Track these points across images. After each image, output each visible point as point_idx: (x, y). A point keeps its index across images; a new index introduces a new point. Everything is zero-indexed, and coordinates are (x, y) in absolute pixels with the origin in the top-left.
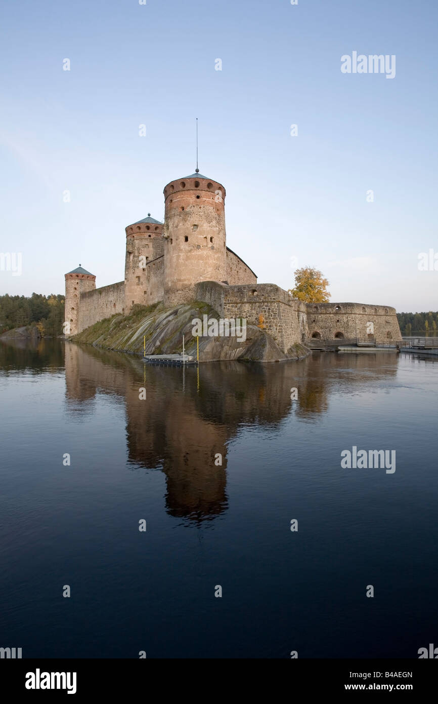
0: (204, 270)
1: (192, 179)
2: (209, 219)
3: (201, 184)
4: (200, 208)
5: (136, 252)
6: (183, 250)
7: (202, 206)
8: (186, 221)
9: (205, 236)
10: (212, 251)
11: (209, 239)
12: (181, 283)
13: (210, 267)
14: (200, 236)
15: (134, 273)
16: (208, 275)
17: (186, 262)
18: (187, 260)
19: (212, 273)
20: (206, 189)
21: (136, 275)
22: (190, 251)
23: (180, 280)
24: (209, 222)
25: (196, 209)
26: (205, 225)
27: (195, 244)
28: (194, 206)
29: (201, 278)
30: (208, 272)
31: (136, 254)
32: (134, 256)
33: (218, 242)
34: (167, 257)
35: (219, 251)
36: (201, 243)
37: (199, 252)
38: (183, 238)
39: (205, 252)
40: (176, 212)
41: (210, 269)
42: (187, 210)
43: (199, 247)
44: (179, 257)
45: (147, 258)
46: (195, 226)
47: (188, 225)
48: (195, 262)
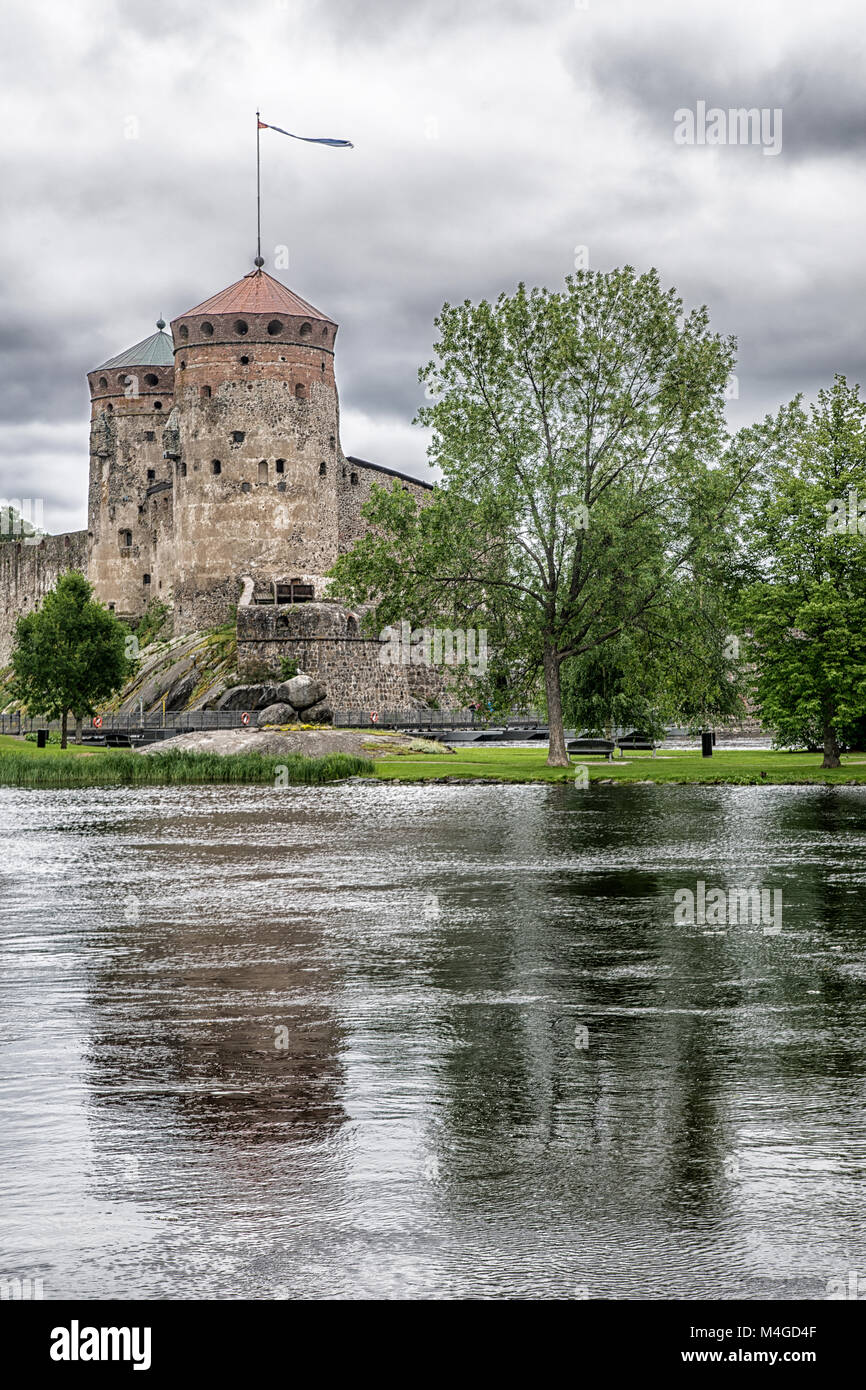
0: (261, 545)
1: (230, 316)
2: (271, 416)
3: (251, 327)
4: (250, 387)
5: (119, 453)
6: (211, 494)
7: (254, 383)
8: (215, 423)
9: (262, 459)
10: (280, 494)
11: (272, 466)
12: (205, 576)
13: (274, 535)
14: (248, 460)
15: (112, 519)
16: (270, 555)
17: (218, 526)
18: (218, 521)
19: (280, 551)
20: (267, 337)
21: (118, 525)
22: (225, 498)
23: (203, 570)
24: (273, 424)
25: (239, 394)
26: (261, 432)
27: (236, 481)
28: (234, 385)
29: (252, 564)
30: (269, 549)
31: (120, 462)
32: (113, 468)
33: (301, 468)
34: (177, 506)
35: (300, 491)
36: (253, 478)
37: (248, 500)
38: (206, 465)
39: (262, 500)
40: (193, 396)
41: (274, 542)
42: (218, 394)
43: (246, 487)
44: (200, 510)
45: (151, 474)
46: (238, 436)
47: (222, 432)
48: (237, 524)
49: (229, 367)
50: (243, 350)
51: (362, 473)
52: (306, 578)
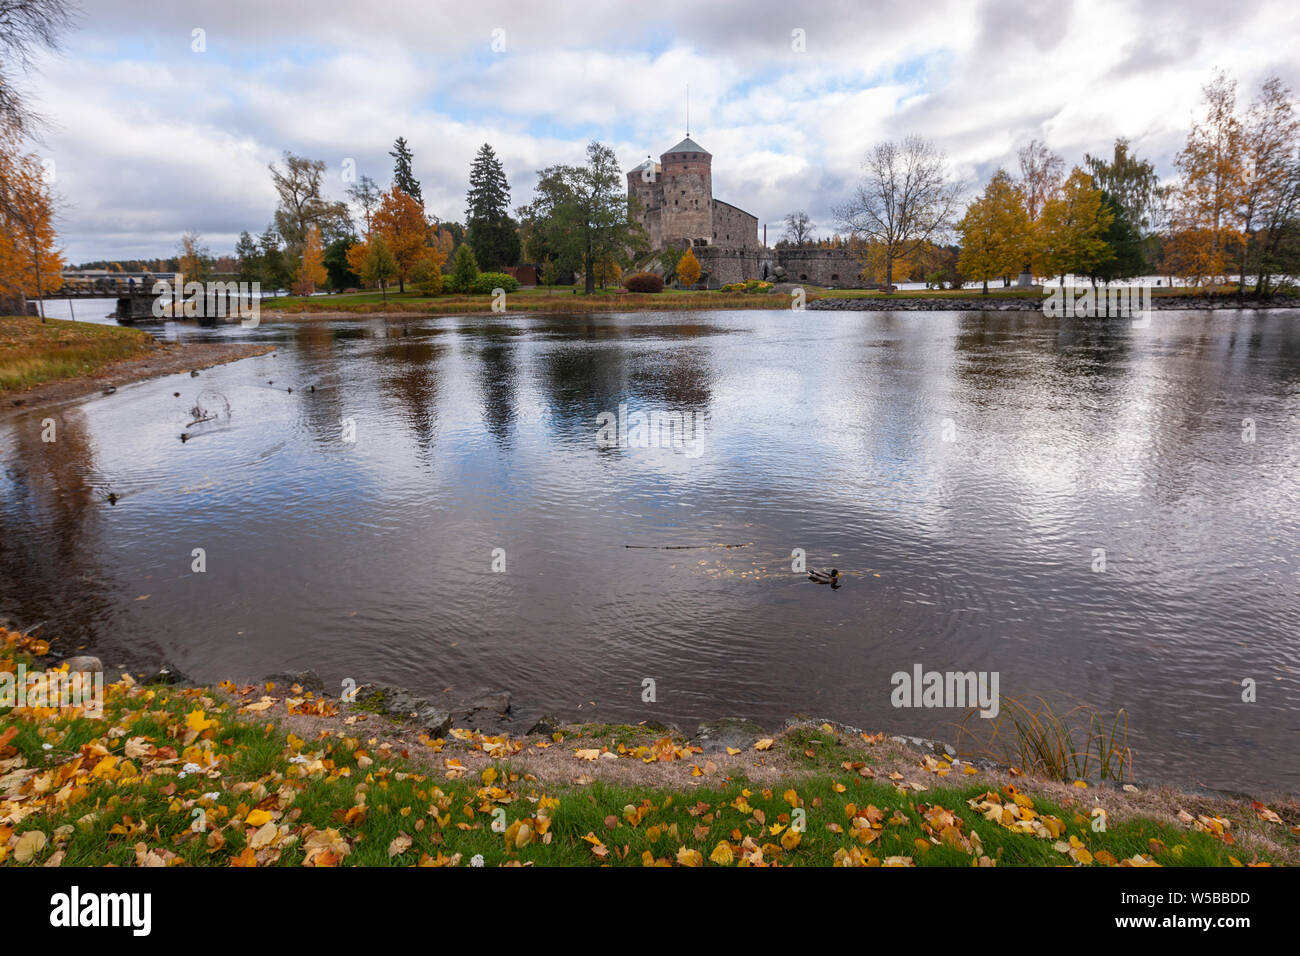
0: (690, 228)
1: (681, 153)
2: (694, 186)
3: (687, 157)
4: (687, 176)
6: (674, 212)
8: (676, 188)
9: (691, 200)
10: (696, 211)
11: (694, 202)
13: (694, 224)
14: (686, 200)
16: (693, 231)
18: (677, 220)
19: (697, 229)
20: (692, 160)
22: (679, 213)
23: (673, 236)
24: (694, 188)
25: (684, 178)
26: (690, 191)
27: (683, 207)
28: (682, 175)
31: (638, 202)
33: (702, 203)
34: (662, 216)
35: (703, 210)
36: (689, 206)
37: (686, 213)
38: (674, 202)
39: (691, 213)
40: (669, 180)
41: (695, 226)
42: (678, 179)
43: (686, 209)
44: (671, 217)
45: (648, 205)
46: (683, 192)
47: (678, 191)
48: (683, 221)
49: (681, 170)
50: (685, 164)
51: (718, 204)
52: (704, 238)
